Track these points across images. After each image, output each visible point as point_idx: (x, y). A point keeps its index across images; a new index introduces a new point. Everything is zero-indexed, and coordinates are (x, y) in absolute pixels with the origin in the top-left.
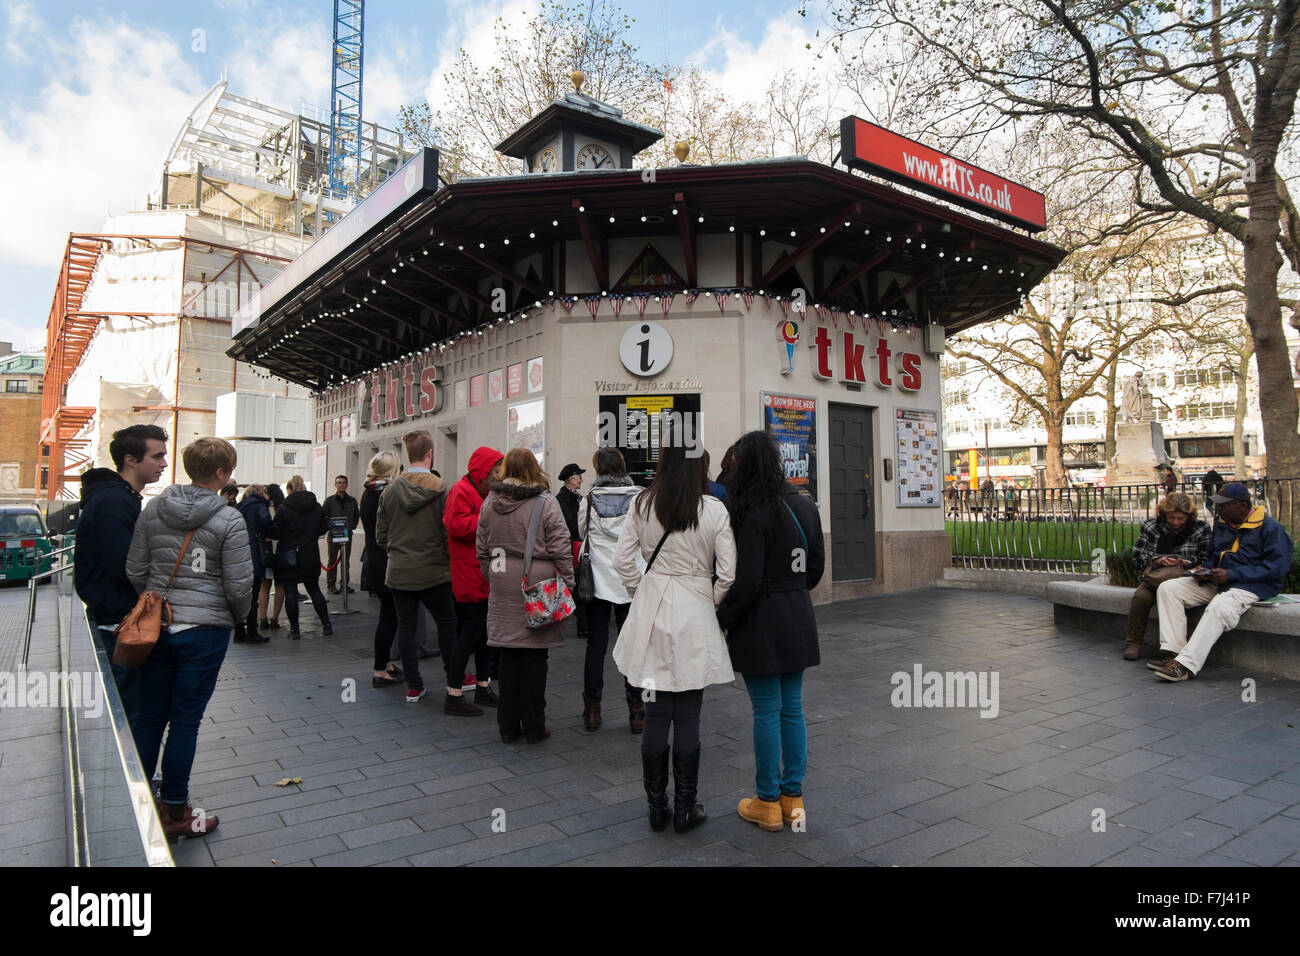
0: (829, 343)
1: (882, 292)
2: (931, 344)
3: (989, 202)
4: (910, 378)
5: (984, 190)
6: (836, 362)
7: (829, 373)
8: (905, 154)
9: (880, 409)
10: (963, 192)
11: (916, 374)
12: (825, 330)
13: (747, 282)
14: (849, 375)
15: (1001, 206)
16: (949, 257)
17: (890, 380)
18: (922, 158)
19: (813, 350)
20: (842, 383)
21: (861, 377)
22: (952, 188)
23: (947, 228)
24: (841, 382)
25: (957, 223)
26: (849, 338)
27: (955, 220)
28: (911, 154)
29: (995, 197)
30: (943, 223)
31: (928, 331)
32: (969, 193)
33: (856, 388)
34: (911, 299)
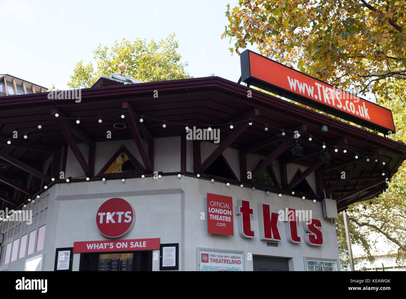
0: (251, 212)
1: (290, 178)
2: (327, 212)
3: (354, 112)
4: (314, 236)
5: (349, 104)
6: (257, 225)
7: (252, 234)
8: (289, 78)
9: (294, 259)
10: (334, 104)
11: (319, 234)
12: (248, 203)
13: (189, 169)
14: (268, 235)
15: (362, 115)
16: (330, 149)
17: (299, 238)
18: (302, 81)
19: (239, 216)
20: (263, 240)
21: (277, 236)
22: (325, 101)
23: (325, 128)
24: (261, 240)
25: (331, 125)
26: (266, 208)
27: (330, 123)
28: (293, 78)
29: (357, 109)
30: (321, 125)
31: (325, 203)
32: (338, 106)
33: (275, 244)
34: (311, 180)
